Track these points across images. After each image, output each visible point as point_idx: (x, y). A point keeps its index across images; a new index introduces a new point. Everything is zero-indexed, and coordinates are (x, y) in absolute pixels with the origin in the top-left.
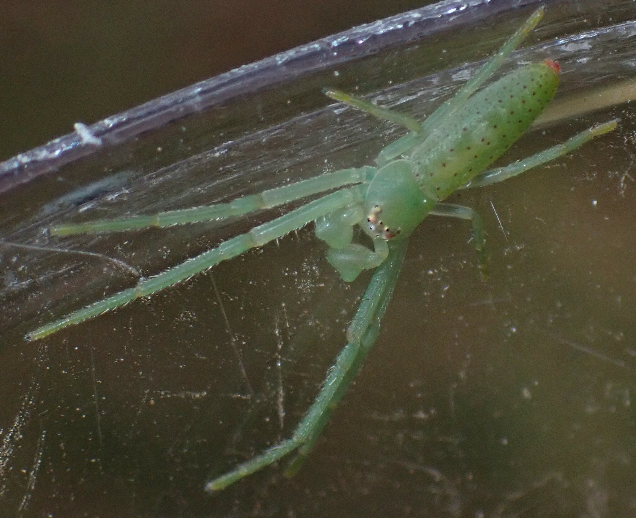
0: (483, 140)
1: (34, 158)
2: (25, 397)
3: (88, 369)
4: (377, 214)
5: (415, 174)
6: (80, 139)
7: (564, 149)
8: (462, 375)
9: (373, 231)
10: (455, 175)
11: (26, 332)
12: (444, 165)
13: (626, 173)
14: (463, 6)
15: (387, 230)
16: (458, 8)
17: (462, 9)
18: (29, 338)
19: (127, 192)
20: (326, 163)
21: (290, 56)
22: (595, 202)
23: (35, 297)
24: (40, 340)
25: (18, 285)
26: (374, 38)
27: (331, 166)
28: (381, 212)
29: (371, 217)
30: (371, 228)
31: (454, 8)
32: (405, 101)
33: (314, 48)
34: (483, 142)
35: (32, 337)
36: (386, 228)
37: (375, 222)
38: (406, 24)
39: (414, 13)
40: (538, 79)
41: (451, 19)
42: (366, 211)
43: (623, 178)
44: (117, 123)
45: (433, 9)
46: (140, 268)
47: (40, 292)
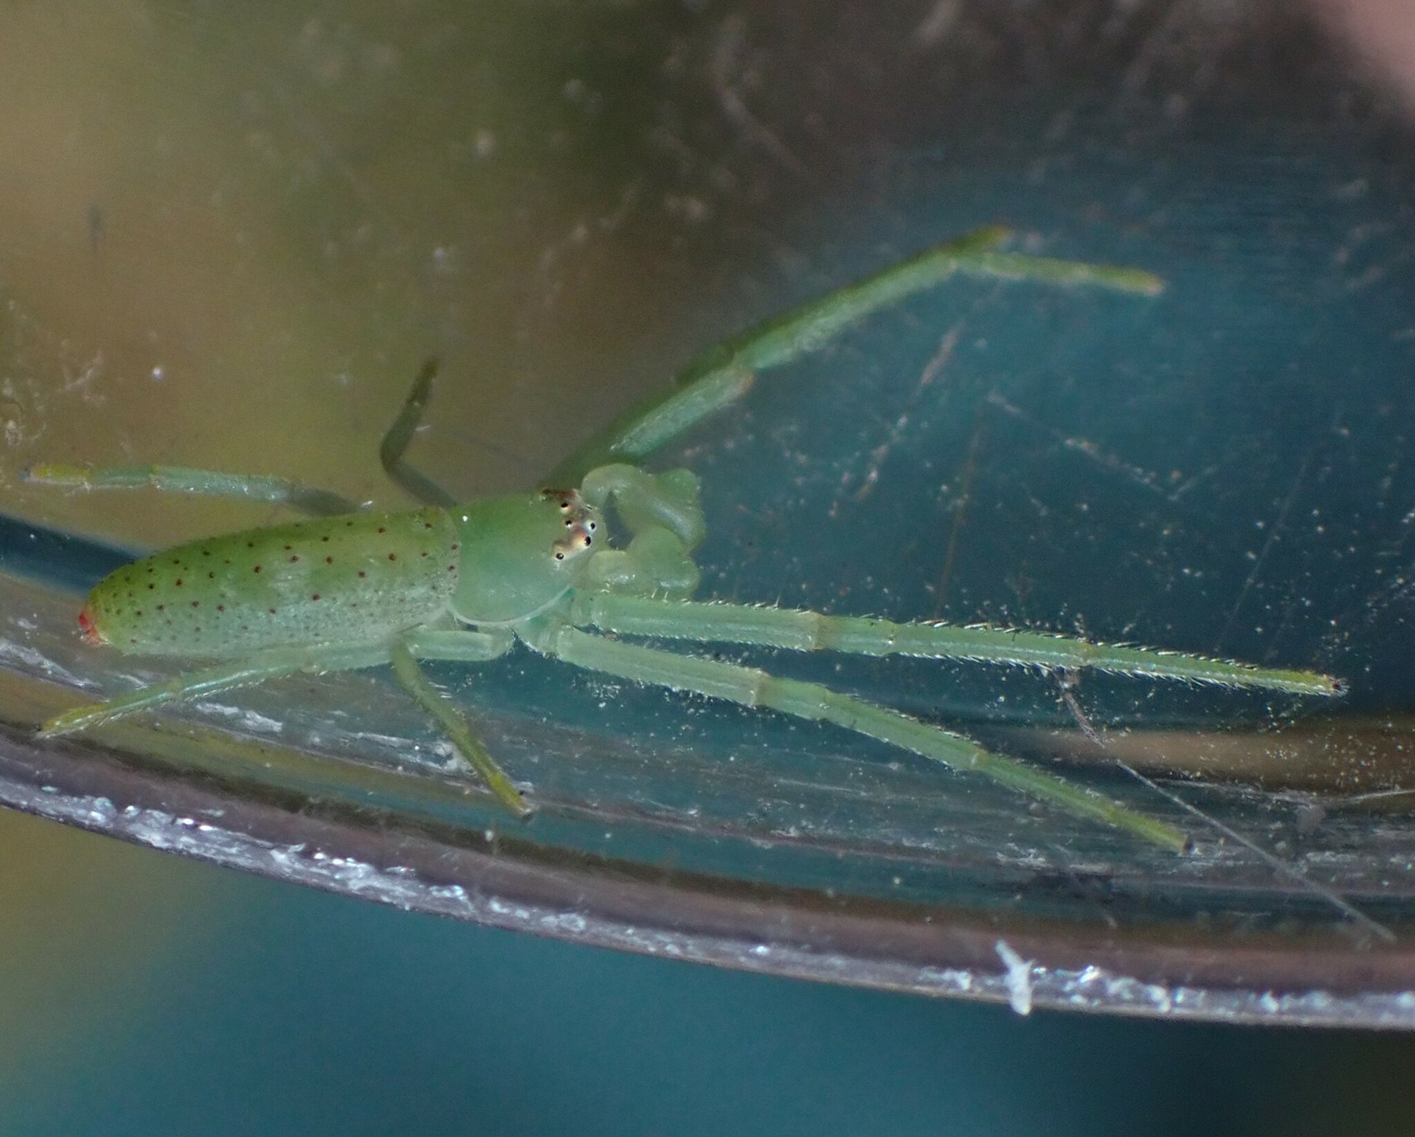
0: (294, 559)
1: (1140, 986)
2: (1406, 595)
3: (1260, 586)
4: (566, 542)
5: (454, 572)
6: (1033, 977)
7: (155, 474)
8: (580, 233)
9: (592, 518)
10: (381, 530)
11: (1336, 699)
12: (392, 557)
13: (69, 387)
14: (184, 825)
15: (564, 505)
16: (195, 828)
17: (189, 821)
18: (1336, 686)
19: (1000, 856)
20: (605, 701)
21: (557, 917)
22: (157, 372)
23: (1283, 751)
24: (1320, 672)
25: (1300, 800)
26: (381, 864)
27: (597, 691)
28: (559, 542)
29: (581, 544)
30: (593, 526)
31: (203, 831)
32: (394, 739)
33: (503, 906)
34: (298, 555)
35: (1331, 685)
36: (565, 510)
37: (580, 530)
38: (307, 855)
39: (280, 866)
40: (128, 611)
41: (219, 813)
42: (583, 562)
43: (80, 381)
44: (949, 970)
45: (241, 854)
46: (1057, 703)
47: (1268, 755)
